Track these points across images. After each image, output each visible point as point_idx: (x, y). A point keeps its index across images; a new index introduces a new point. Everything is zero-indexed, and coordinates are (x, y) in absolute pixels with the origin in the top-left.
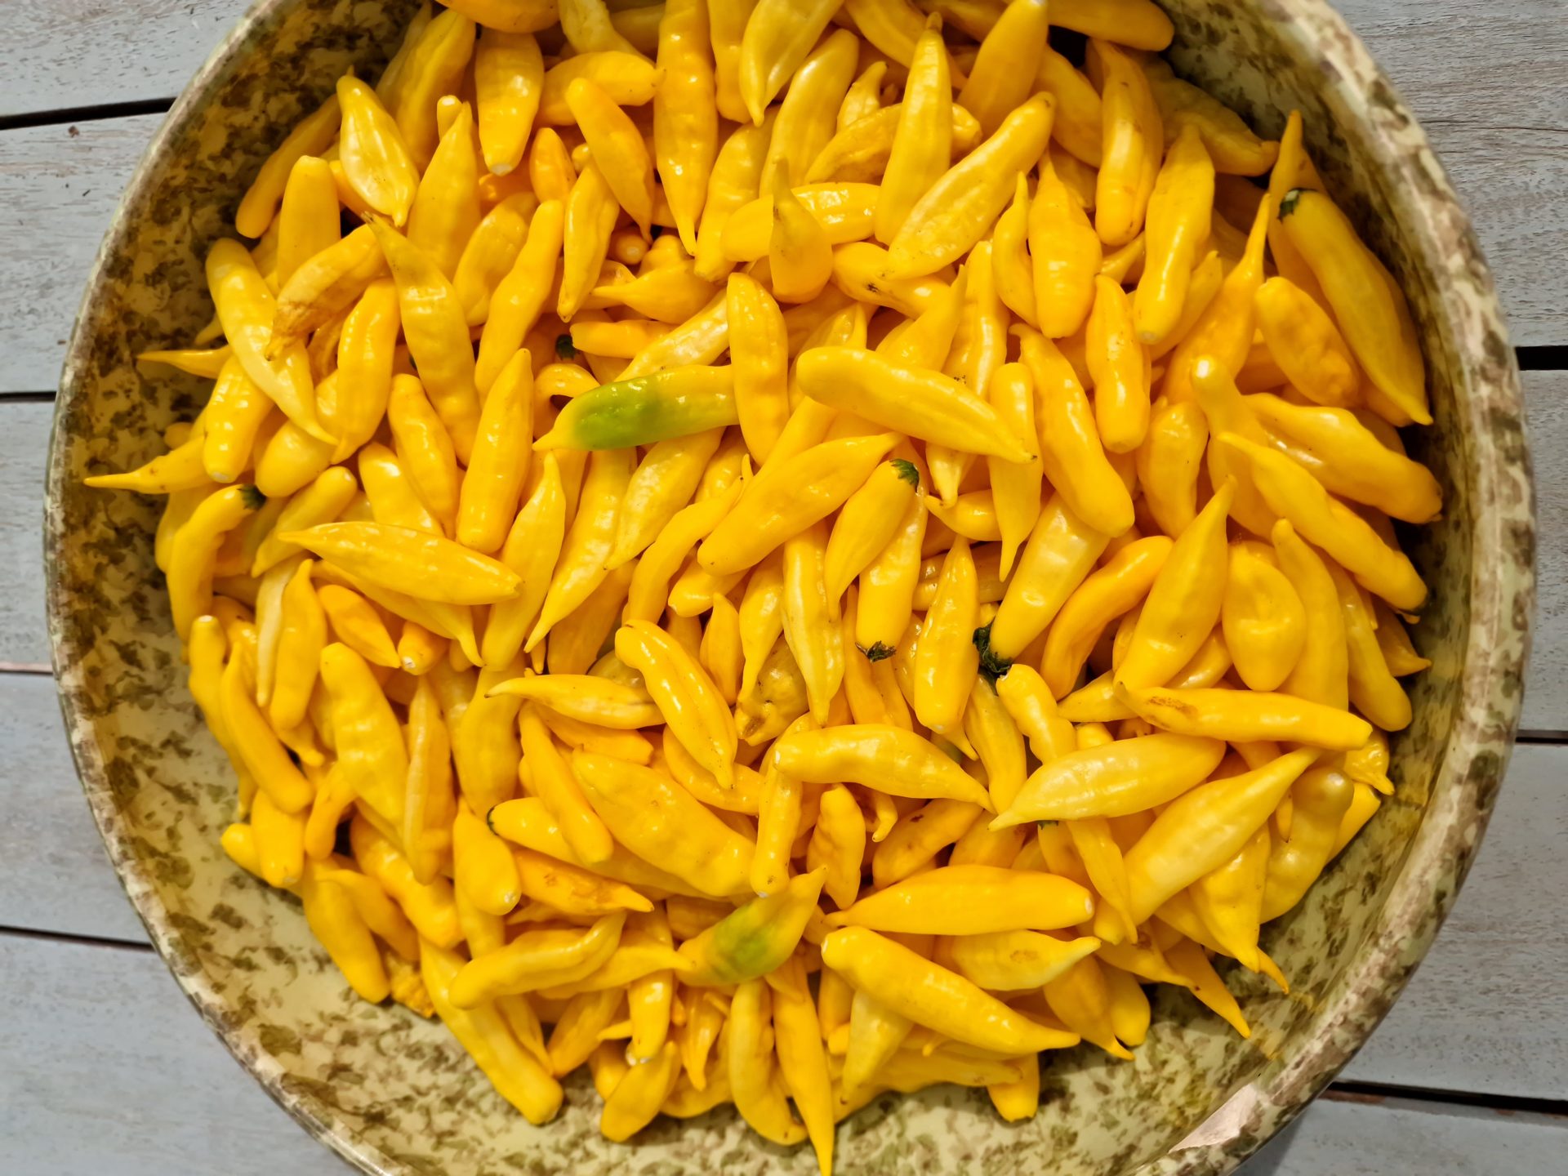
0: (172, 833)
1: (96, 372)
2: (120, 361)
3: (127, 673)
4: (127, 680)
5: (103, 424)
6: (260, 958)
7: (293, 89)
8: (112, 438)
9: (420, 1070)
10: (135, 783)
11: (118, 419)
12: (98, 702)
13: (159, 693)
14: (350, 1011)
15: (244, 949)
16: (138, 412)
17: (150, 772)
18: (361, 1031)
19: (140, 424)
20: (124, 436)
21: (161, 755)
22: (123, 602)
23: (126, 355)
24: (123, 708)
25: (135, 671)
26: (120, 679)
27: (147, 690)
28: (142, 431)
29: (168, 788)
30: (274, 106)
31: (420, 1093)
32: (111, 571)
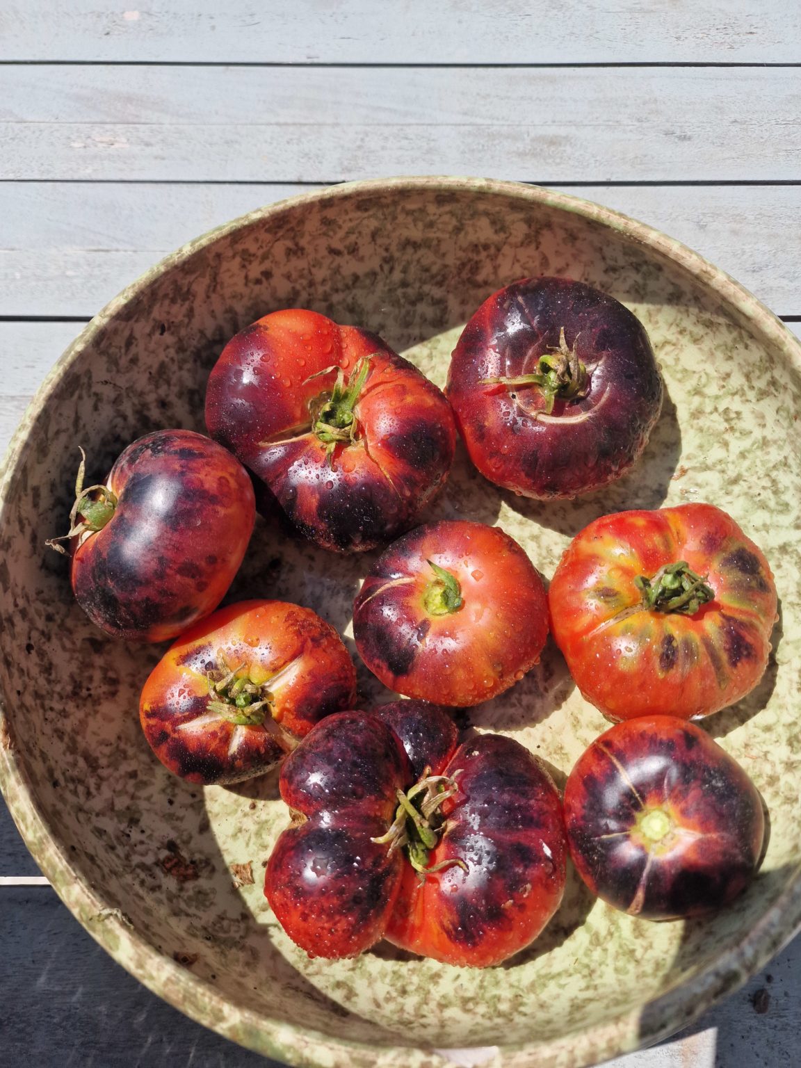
0: (58, 433)
1: (267, 226)
2: (276, 233)
3: (120, 347)
4: (117, 350)
5: (240, 247)
6: (28, 530)
7: (460, 221)
8: (234, 257)
9: (36, 664)
10: (72, 394)
11: (245, 251)
12: (103, 345)
13: (118, 371)
14: (34, 601)
15: (27, 519)
16: (252, 259)
17: (80, 398)
18: (30, 616)
19: (246, 263)
20: (238, 259)
21: (89, 396)
22: (154, 320)
23: (280, 234)
24: (105, 359)
25: (123, 351)
26: (116, 347)
27: (116, 363)
28: (244, 266)
29: (76, 413)
30: (446, 218)
31: (28, 674)
32: (167, 302)
